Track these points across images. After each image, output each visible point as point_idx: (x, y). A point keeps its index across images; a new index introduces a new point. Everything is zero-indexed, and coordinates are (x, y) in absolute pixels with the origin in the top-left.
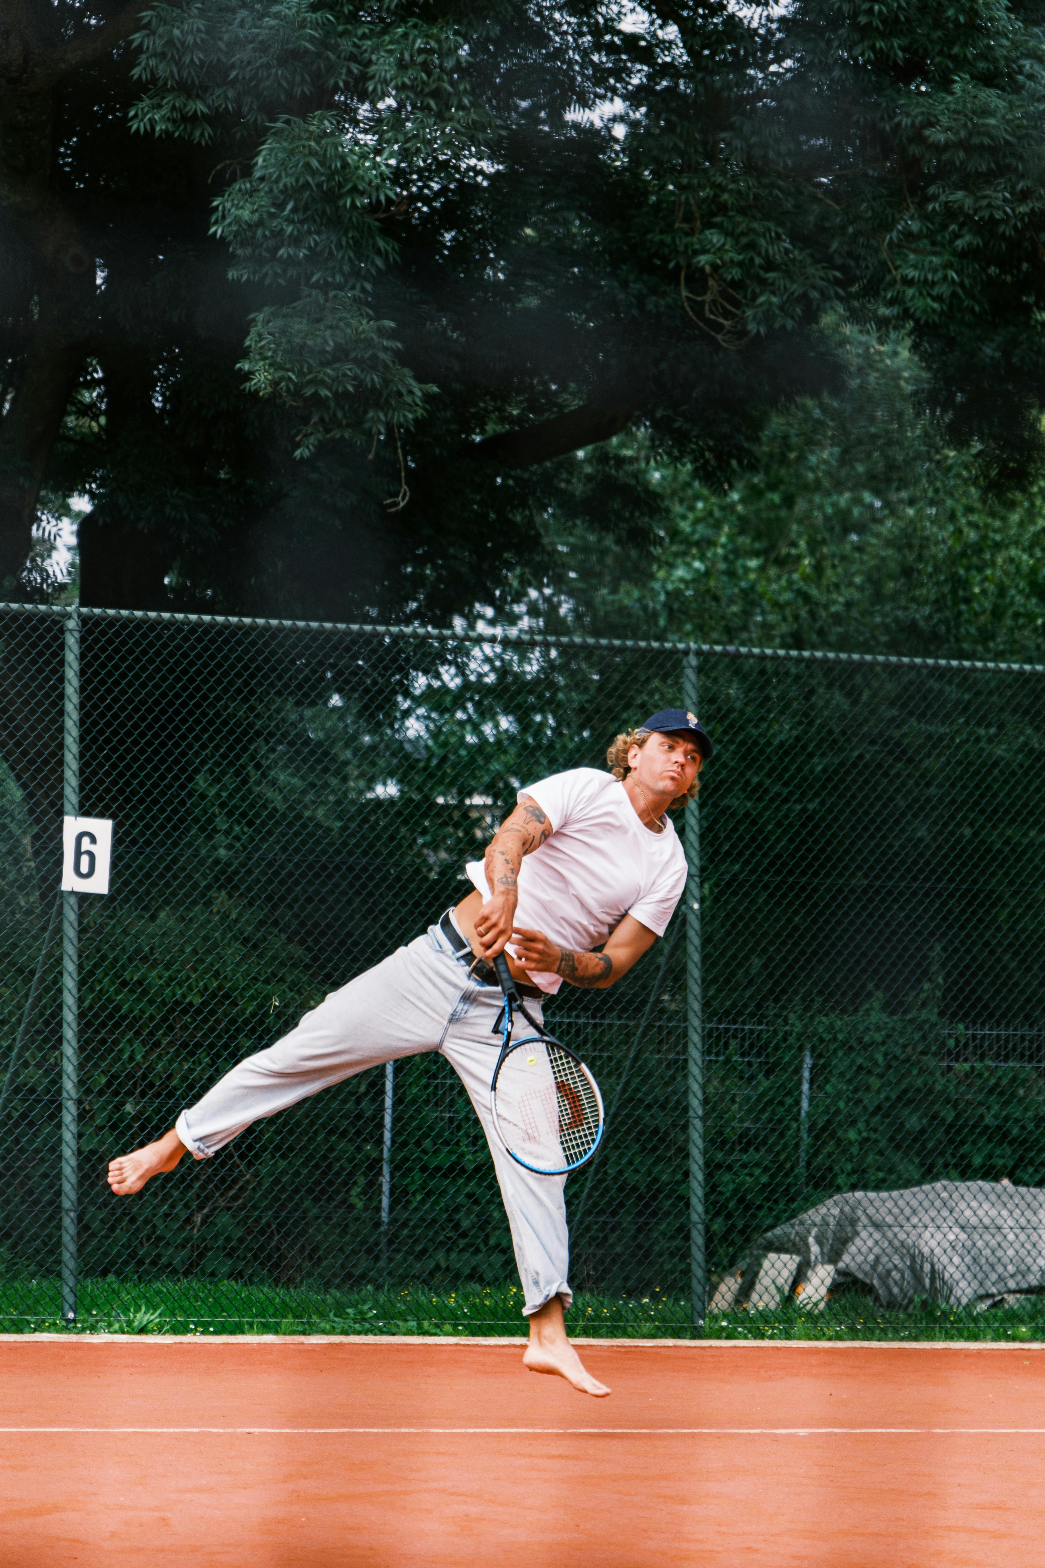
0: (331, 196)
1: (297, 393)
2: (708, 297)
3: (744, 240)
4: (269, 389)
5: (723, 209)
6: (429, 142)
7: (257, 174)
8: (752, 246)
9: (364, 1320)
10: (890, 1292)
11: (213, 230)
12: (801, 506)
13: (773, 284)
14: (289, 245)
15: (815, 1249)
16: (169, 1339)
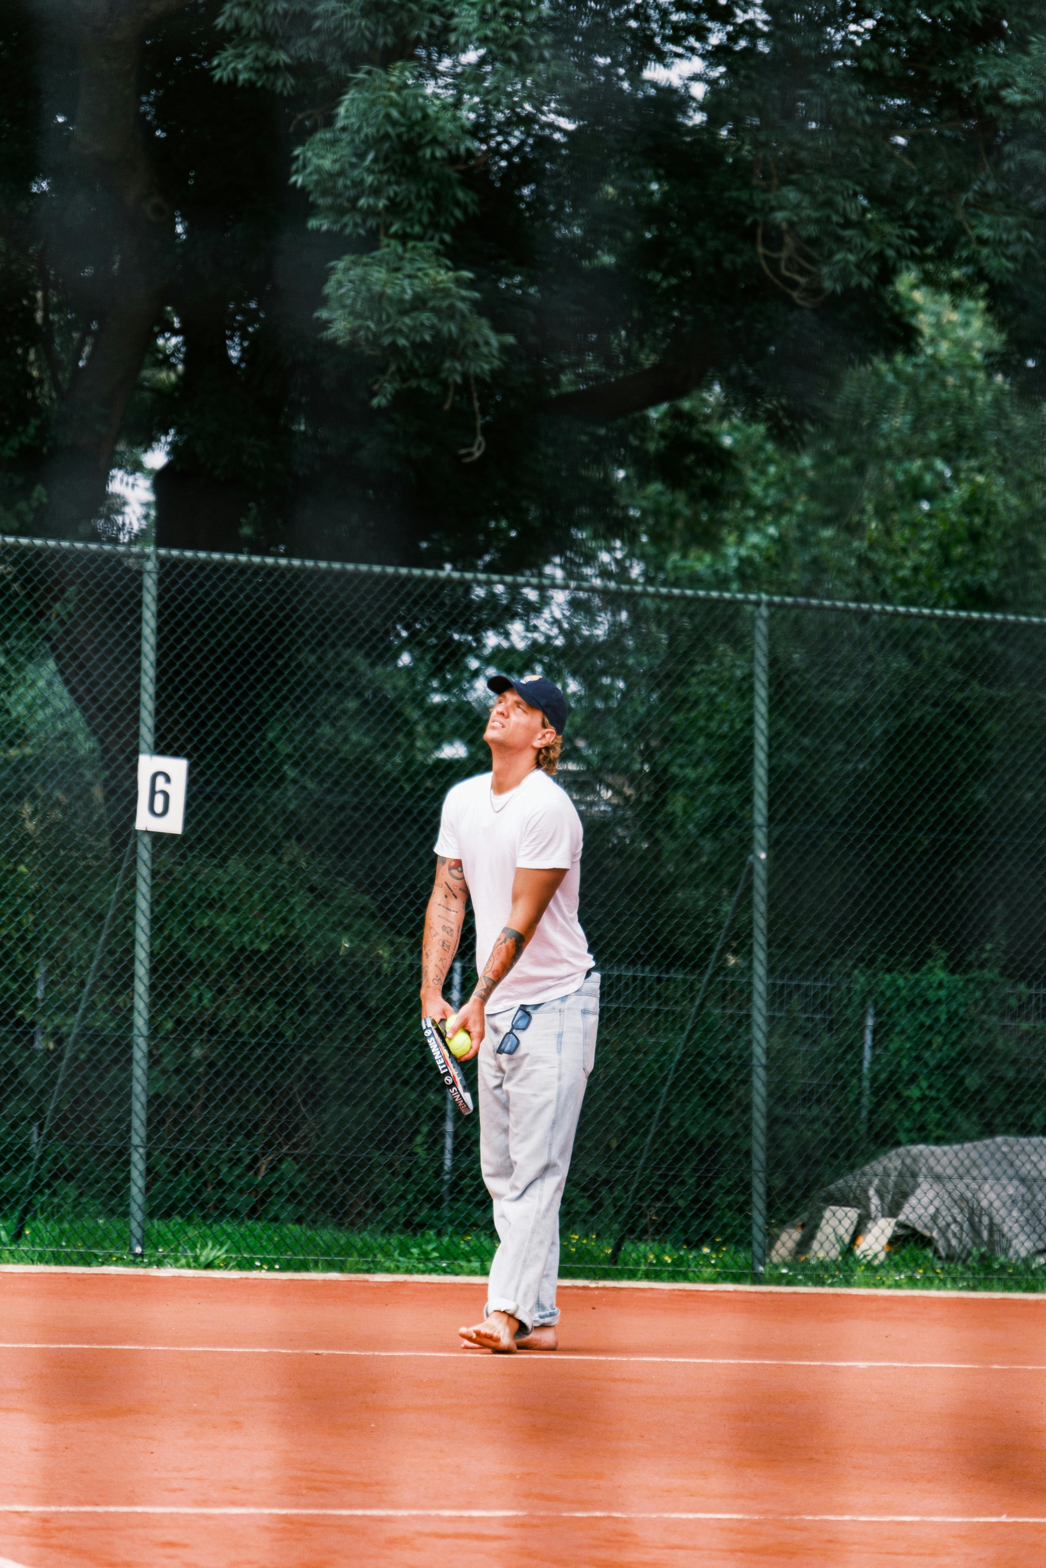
0: (410, 147)
1: (375, 340)
2: (784, 254)
3: (821, 198)
4: (348, 338)
5: (800, 166)
6: (510, 95)
7: (340, 124)
8: (829, 203)
9: (428, 1259)
10: (949, 1245)
11: (293, 179)
12: (872, 472)
13: (849, 242)
14: (369, 195)
15: (875, 1201)
16: (235, 1274)
